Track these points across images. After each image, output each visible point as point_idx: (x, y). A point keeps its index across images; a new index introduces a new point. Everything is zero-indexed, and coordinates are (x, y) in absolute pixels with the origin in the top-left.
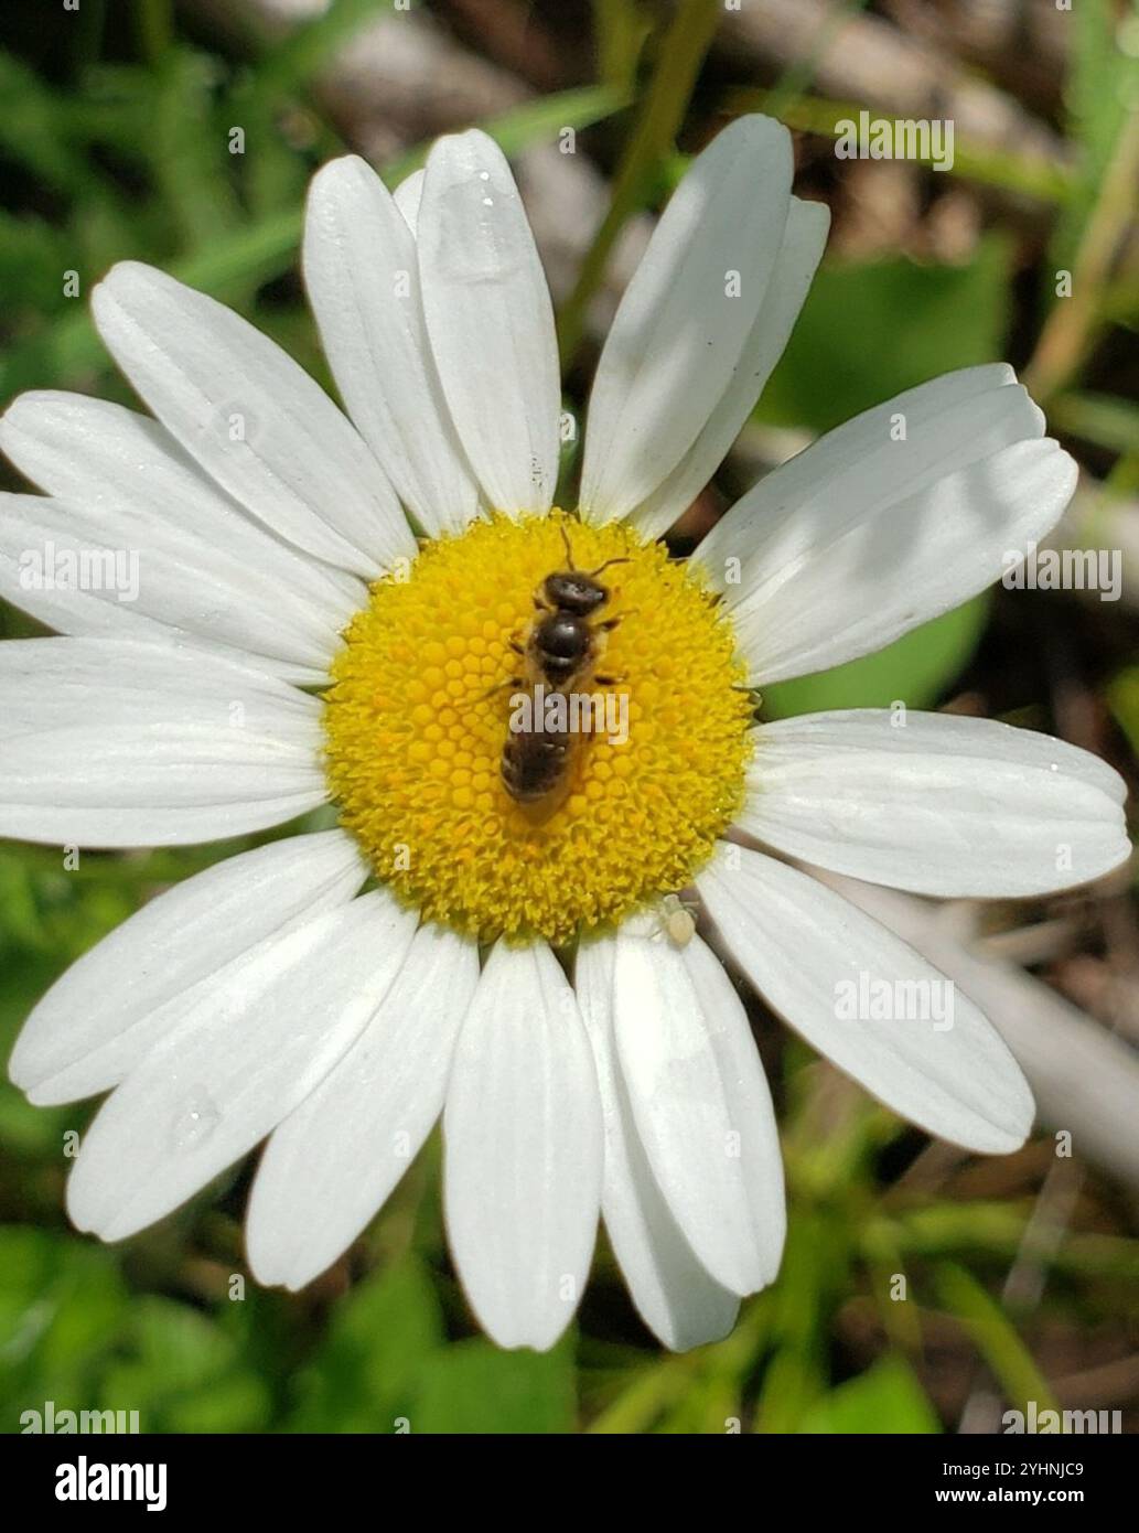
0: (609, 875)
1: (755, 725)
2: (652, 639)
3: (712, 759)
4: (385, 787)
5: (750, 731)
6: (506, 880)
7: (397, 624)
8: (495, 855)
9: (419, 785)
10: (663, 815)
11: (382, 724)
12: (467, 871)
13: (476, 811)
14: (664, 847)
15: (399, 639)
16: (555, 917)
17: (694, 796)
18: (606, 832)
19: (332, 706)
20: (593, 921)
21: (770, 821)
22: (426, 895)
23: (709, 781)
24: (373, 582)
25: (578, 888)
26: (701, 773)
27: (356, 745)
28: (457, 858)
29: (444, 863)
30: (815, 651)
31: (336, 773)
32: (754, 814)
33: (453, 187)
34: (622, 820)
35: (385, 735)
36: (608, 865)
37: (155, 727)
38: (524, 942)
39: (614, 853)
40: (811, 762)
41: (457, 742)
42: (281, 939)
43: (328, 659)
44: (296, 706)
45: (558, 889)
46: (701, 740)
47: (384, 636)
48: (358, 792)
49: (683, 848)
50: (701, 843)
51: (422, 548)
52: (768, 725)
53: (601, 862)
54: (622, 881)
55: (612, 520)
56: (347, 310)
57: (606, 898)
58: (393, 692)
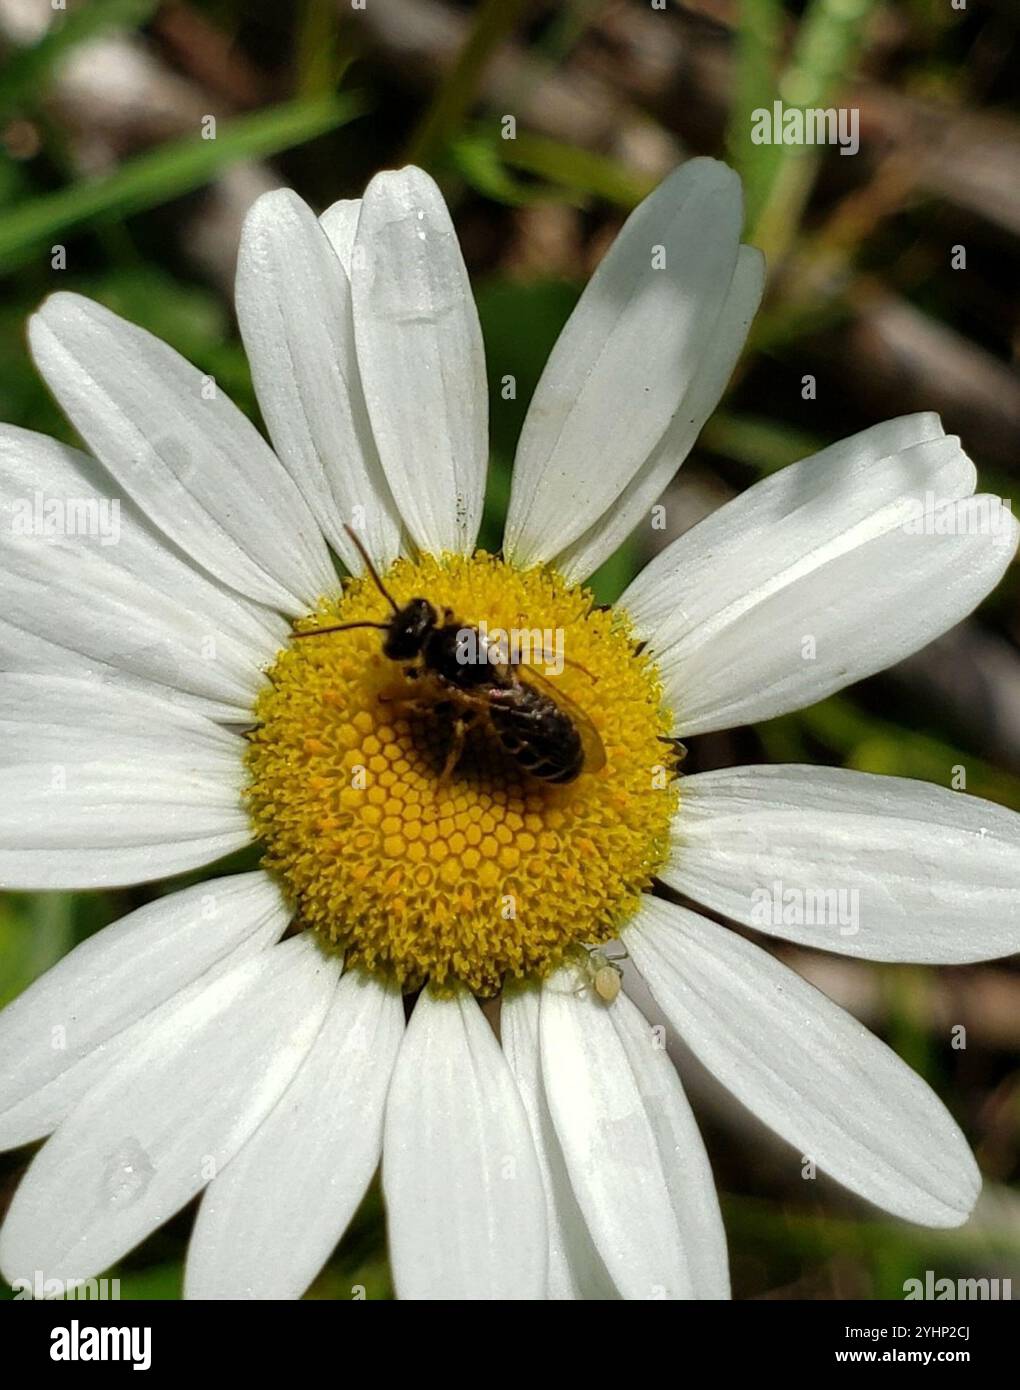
0: (539, 929)
1: (680, 776)
2: (585, 690)
3: (643, 813)
4: (315, 832)
5: (674, 782)
6: (437, 931)
7: (327, 667)
8: (427, 906)
9: (352, 832)
10: (595, 869)
11: (313, 769)
12: (399, 920)
13: (409, 861)
14: (594, 902)
15: (329, 682)
16: (482, 968)
17: (624, 851)
18: (539, 887)
19: (256, 747)
20: (520, 974)
21: (695, 875)
22: (351, 941)
23: (638, 835)
24: (298, 620)
25: (508, 941)
26: (630, 827)
27: (283, 788)
28: (388, 908)
29: (375, 911)
30: (741, 704)
31: (263, 814)
32: (679, 868)
33: (389, 224)
34: (555, 875)
35: (314, 779)
36: (539, 918)
37: (88, 767)
38: (449, 994)
39: (546, 908)
40: (737, 817)
41: (388, 789)
42: (209, 984)
43: (254, 698)
44: (218, 744)
45: (489, 942)
46: (631, 792)
47: (313, 677)
48: (286, 836)
49: (611, 902)
50: (628, 898)
51: (345, 587)
52: (693, 778)
53: (532, 916)
54: (552, 935)
55: (537, 563)
56: (277, 345)
57: (535, 952)
58: (324, 736)
